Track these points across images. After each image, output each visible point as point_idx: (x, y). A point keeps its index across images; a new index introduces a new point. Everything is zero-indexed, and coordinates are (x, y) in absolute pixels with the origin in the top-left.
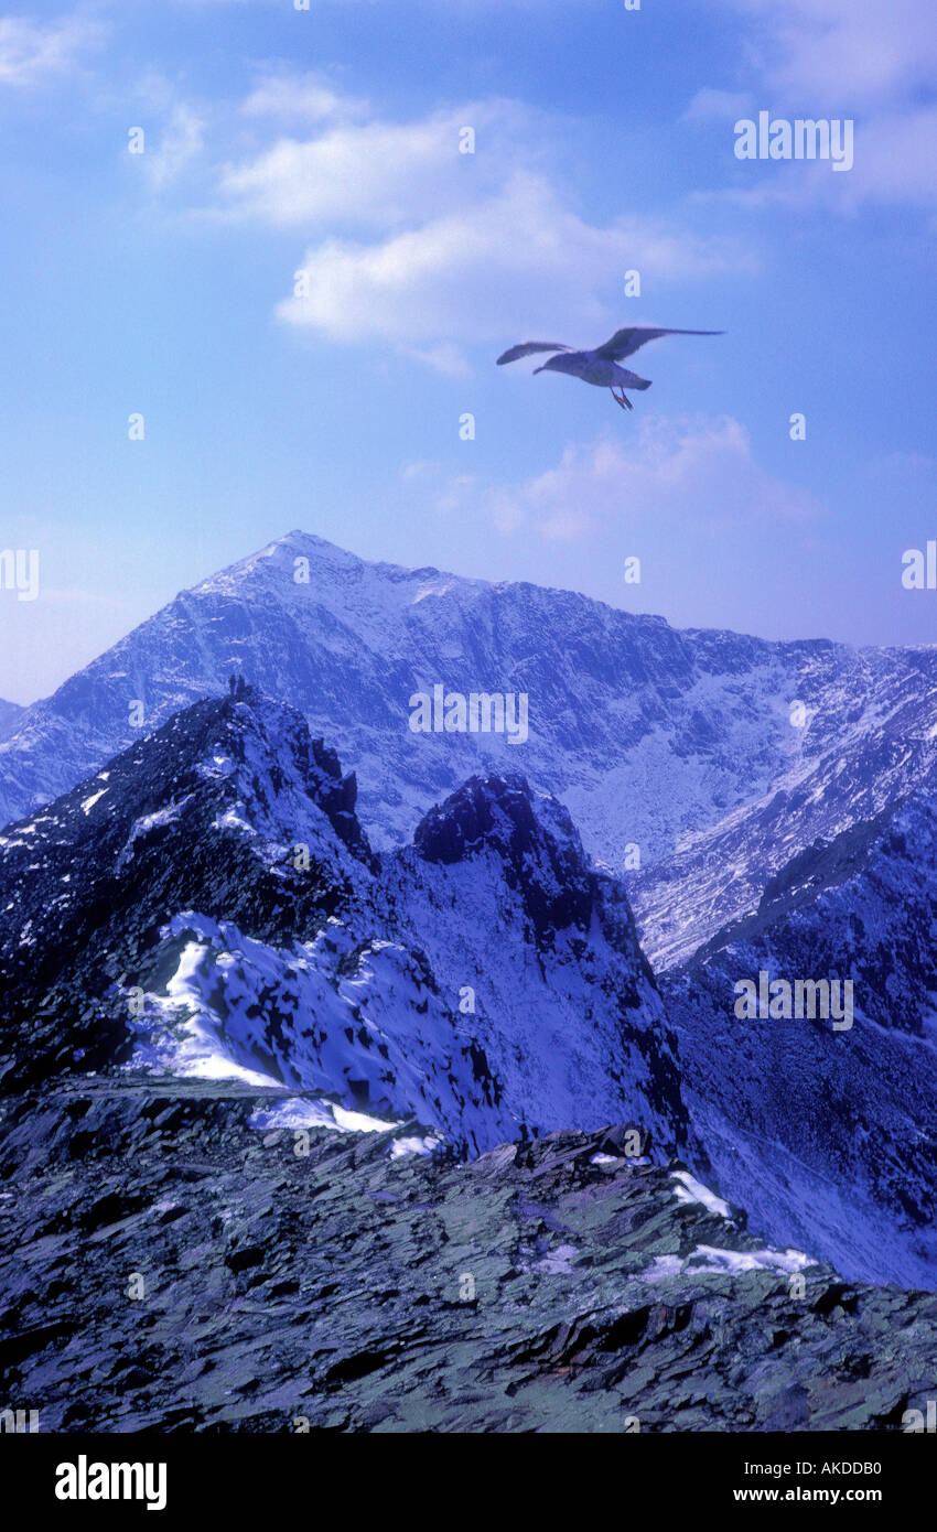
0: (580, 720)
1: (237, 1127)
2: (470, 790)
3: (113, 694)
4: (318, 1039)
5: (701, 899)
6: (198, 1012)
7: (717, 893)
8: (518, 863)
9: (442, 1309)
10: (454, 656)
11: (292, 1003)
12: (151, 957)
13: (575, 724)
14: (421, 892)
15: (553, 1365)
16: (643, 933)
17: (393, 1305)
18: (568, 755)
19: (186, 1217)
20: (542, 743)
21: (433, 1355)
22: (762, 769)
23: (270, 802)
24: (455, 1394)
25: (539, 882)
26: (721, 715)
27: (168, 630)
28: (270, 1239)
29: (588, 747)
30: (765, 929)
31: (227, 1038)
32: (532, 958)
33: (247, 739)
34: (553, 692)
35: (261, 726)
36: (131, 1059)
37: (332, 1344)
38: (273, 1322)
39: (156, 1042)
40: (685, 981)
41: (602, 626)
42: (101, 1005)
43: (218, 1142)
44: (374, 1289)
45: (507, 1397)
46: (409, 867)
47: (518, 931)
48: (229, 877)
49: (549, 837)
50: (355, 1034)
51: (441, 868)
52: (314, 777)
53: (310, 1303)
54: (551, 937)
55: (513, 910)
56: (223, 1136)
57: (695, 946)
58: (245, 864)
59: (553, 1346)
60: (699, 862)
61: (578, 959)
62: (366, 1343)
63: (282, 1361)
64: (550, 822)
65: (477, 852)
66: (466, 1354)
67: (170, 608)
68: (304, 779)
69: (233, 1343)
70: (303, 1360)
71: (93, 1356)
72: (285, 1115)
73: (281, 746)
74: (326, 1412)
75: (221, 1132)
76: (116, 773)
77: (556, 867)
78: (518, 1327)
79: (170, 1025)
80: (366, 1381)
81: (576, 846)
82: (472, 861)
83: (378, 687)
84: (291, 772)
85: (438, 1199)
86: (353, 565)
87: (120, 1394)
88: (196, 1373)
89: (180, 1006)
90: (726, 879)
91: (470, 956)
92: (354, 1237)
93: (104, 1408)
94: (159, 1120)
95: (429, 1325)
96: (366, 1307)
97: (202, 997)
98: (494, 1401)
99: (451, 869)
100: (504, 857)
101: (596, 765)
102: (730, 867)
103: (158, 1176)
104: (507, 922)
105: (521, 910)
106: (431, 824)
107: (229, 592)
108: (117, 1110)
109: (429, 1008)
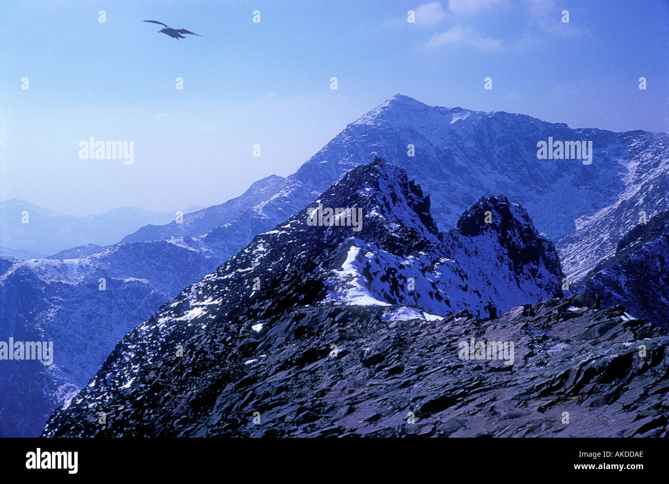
0: (529, 172)
1: (376, 320)
2: (481, 203)
3: (322, 170)
4: (416, 297)
5: (589, 251)
6: (357, 276)
7: (596, 248)
8: (505, 234)
9: (489, 371)
10: (472, 146)
11: (403, 280)
12: (334, 253)
13: (528, 174)
14: (461, 249)
15: (568, 395)
16: (563, 267)
17: (459, 372)
18: (525, 188)
19: (348, 356)
20: (513, 183)
21: (486, 396)
22: (614, 191)
23: (391, 207)
24: (503, 413)
25: (515, 243)
26: (594, 167)
27: (344, 141)
28: (388, 349)
29: (534, 184)
30: (619, 262)
31: (372, 289)
32: (513, 277)
33: (380, 180)
34: (516, 160)
35: (386, 175)
36: (325, 298)
37: (423, 394)
38: (389, 388)
39: (338, 290)
40: (583, 287)
41: (538, 129)
42: (312, 275)
43: (366, 327)
44: (447, 365)
45: (539, 413)
46: (455, 239)
47: (506, 265)
48: (374, 239)
49: (518, 223)
50: (434, 295)
51: (470, 238)
52: (411, 198)
53: (410, 376)
54: (521, 268)
55: (504, 256)
56: (369, 324)
57: (587, 272)
58: (381, 232)
59: (566, 384)
60: (587, 234)
61: (534, 277)
62: (444, 392)
63: (394, 405)
64: (519, 216)
65: (486, 231)
66: (508, 394)
67: (344, 132)
68: (406, 199)
69: (367, 399)
70: (406, 404)
71: (287, 410)
72: (399, 315)
73: (395, 184)
74: (421, 427)
75: (367, 323)
76: (324, 200)
77: (522, 236)
78: (542, 376)
79: (344, 283)
80: (445, 412)
81: (531, 226)
82: (484, 235)
83: (438, 162)
84: (400, 195)
85: (481, 332)
86: (423, 108)
87: (298, 425)
88: (343, 414)
89: (348, 275)
90: (600, 241)
91: (485, 277)
92: (434, 347)
93: (286, 432)
94: (337, 319)
95: (483, 380)
96: (444, 375)
97: (359, 271)
98: (530, 416)
99: (474, 239)
100: (498, 233)
101: (538, 192)
102: (602, 236)
103: (335, 338)
104: (501, 262)
105: (507, 256)
106: (464, 219)
107: (370, 123)
108: (317, 315)
109: (468, 289)
